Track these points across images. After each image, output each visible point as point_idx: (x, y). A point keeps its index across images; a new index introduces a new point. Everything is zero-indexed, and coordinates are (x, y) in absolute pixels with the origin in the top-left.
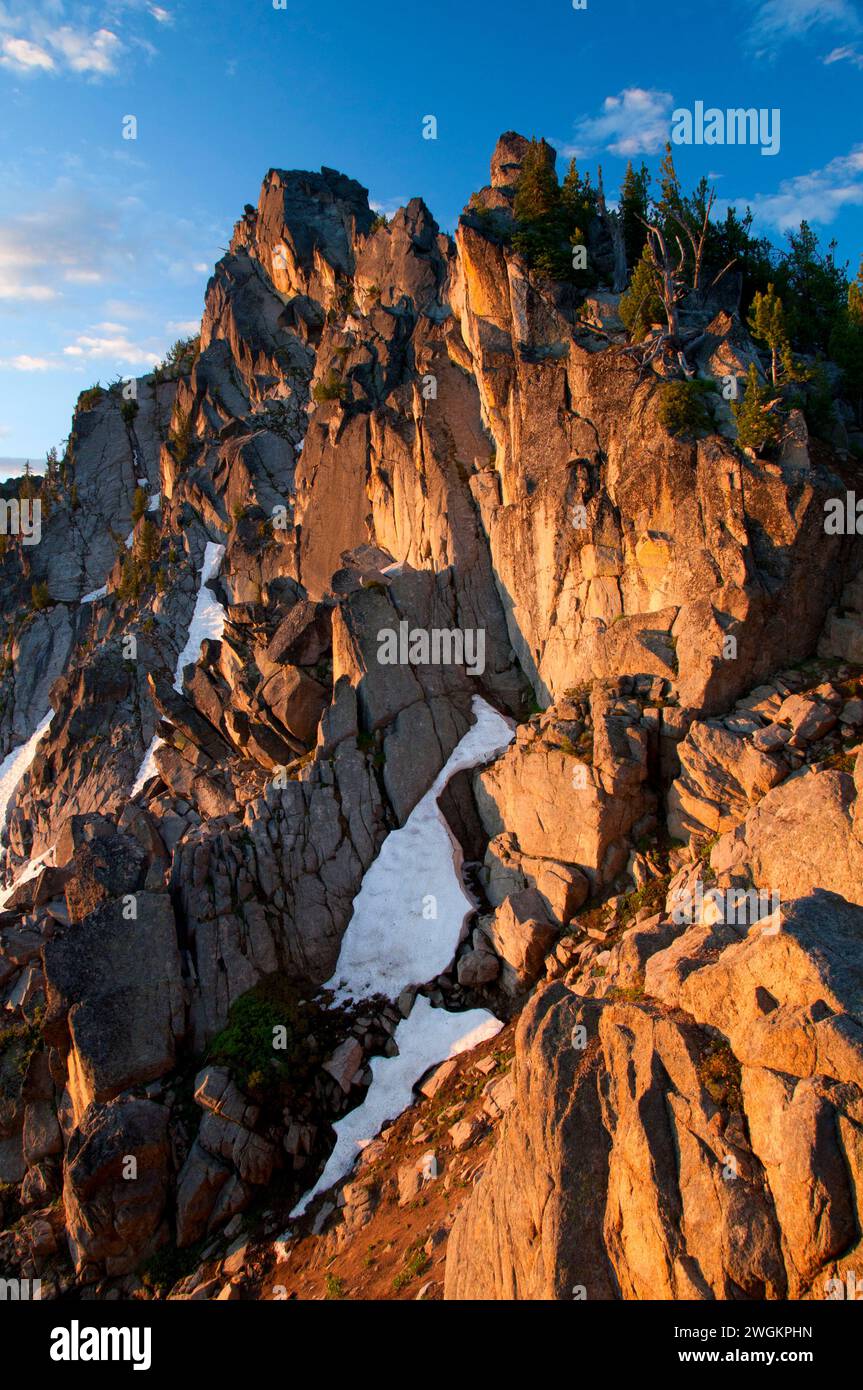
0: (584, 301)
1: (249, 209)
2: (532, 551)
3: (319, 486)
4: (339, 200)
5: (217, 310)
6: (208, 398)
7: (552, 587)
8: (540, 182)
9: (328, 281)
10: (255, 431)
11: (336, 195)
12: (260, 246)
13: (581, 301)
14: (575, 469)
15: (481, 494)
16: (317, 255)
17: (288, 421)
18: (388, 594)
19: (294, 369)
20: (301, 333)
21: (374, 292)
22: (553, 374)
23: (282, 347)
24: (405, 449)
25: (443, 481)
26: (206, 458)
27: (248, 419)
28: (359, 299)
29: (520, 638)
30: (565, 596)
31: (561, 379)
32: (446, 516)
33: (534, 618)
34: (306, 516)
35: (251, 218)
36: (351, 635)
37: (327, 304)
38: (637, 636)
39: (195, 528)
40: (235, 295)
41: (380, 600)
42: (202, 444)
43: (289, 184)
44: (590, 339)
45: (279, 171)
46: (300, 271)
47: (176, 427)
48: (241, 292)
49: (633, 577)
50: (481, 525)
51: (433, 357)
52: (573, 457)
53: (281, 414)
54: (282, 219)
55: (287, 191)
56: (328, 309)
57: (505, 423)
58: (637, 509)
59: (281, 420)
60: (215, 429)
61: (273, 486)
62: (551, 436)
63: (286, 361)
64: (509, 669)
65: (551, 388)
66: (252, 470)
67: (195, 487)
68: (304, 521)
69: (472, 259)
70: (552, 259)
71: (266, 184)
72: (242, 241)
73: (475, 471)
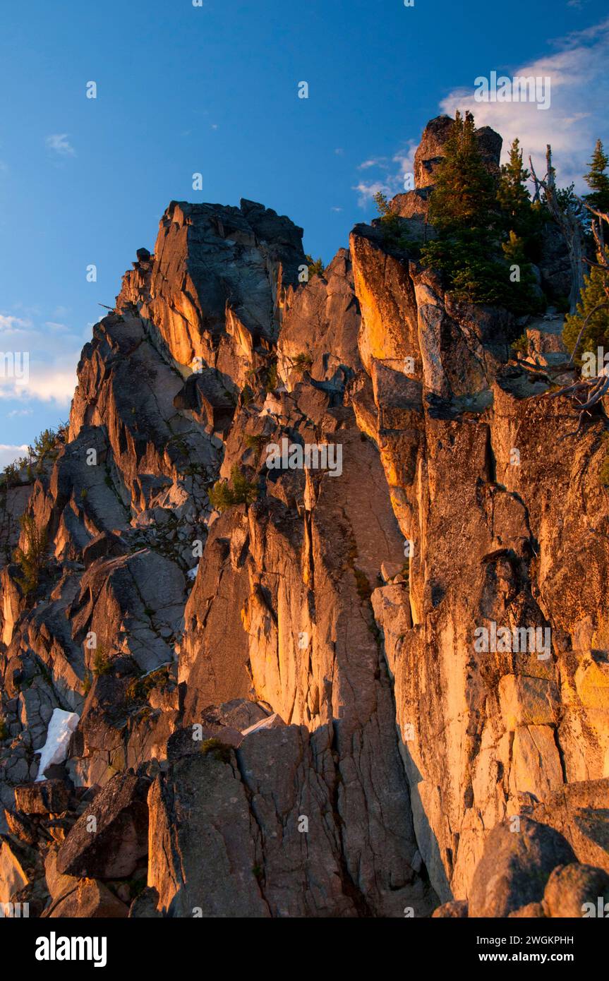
0: (523, 333)
1: (143, 255)
2: (440, 692)
3: (214, 626)
4: (263, 243)
5: (92, 388)
6: (73, 504)
7: (464, 746)
8: (464, 173)
9: (244, 348)
10: (133, 551)
11: (259, 235)
12: (154, 302)
13: (520, 331)
14: (494, 564)
15: (385, 614)
16: (229, 314)
17: (181, 537)
18: (234, 762)
19: (193, 466)
20: (205, 418)
21: (303, 362)
22: (472, 432)
23: (179, 437)
24: (293, 555)
25: (333, 597)
26: (63, 588)
27: (124, 534)
28: (285, 373)
29: (427, 830)
30: (484, 759)
31: (482, 439)
32: (334, 647)
33: (444, 797)
34: (194, 670)
35: (145, 266)
36: (170, 823)
37: (241, 378)
38: (577, 818)
39: (37, 689)
40: (117, 367)
41: (223, 771)
42: (60, 569)
43: (195, 222)
44: (523, 380)
45: (183, 205)
46: (206, 336)
47: (25, 546)
48: (127, 362)
49: (576, 726)
50: (384, 660)
51: (338, 427)
52: (495, 547)
53: (171, 527)
54: (184, 267)
55: (193, 229)
56: (242, 385)
57: (412, 507)
58: (573, 617)
59: (170, 536)
60: (79, 547)
61: (154, 629)
62: (467, 521)
63: (181, 455)
64: (411, 882)
65: (469, 452)
66: (124, 605)
67: (43, 629)
68: (191, 678)
69: (367, 280)
70: (477, 275)
71: (166, 221)
72: (132, 296)
73: (381, 583)
